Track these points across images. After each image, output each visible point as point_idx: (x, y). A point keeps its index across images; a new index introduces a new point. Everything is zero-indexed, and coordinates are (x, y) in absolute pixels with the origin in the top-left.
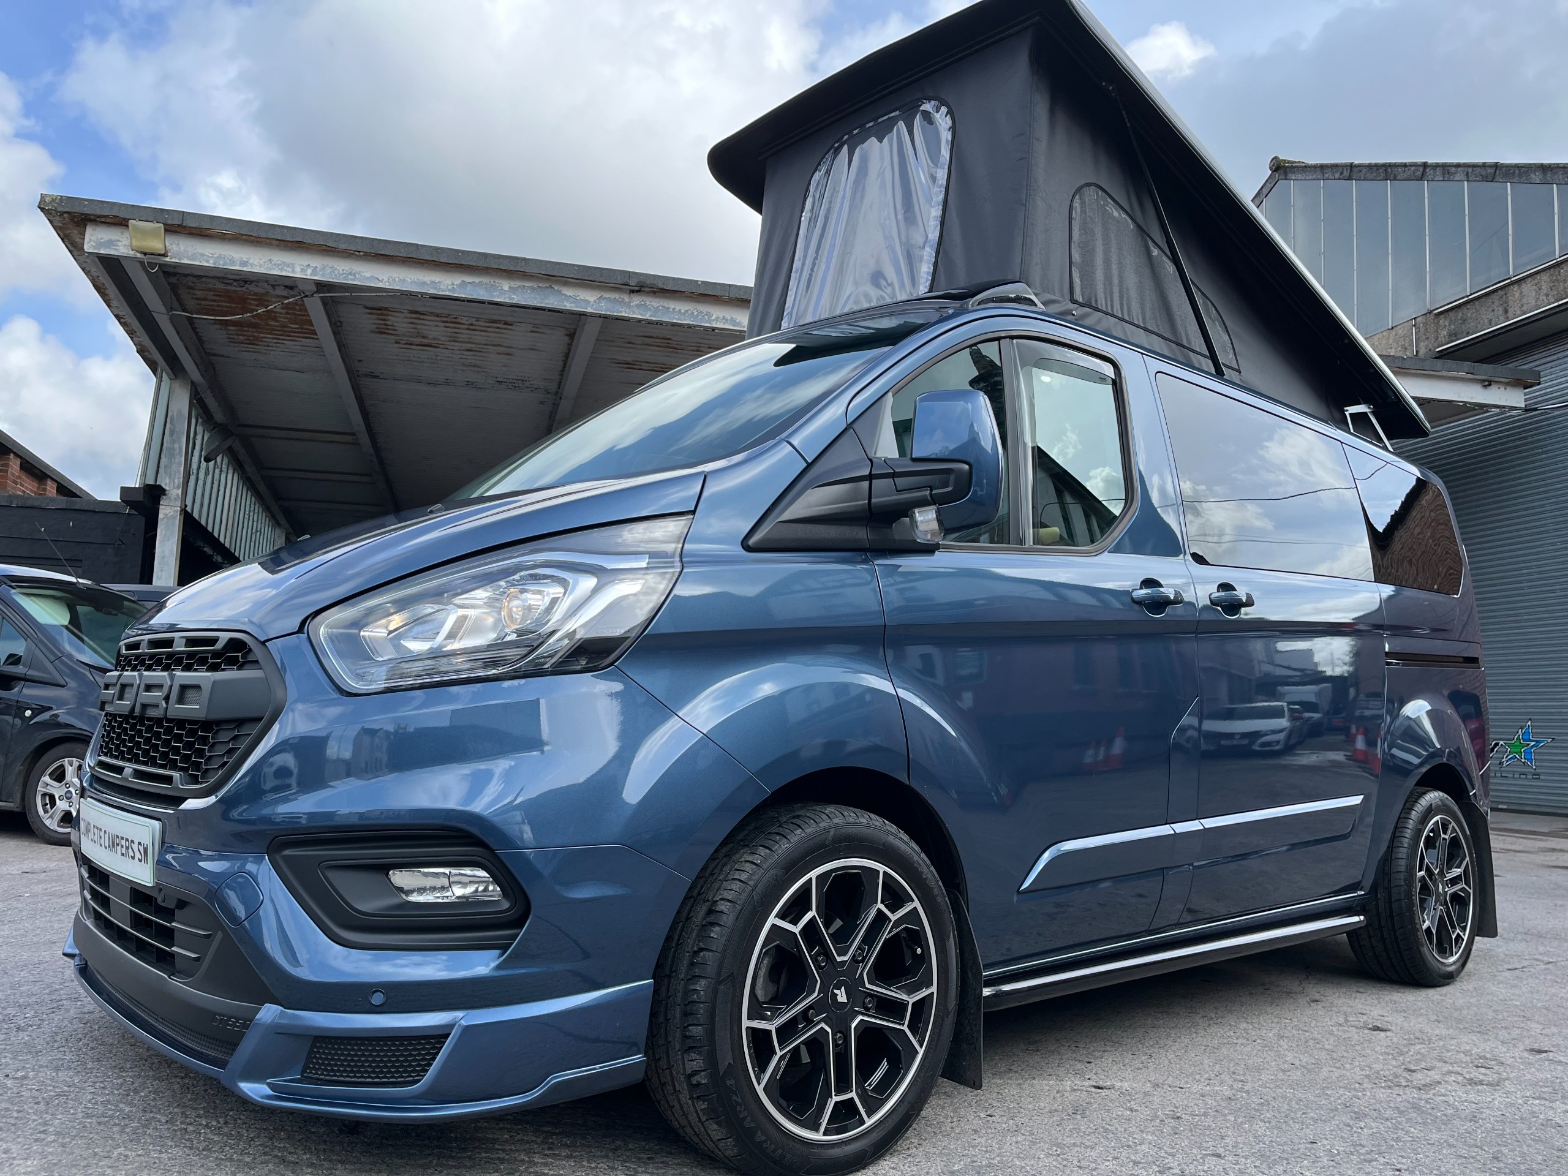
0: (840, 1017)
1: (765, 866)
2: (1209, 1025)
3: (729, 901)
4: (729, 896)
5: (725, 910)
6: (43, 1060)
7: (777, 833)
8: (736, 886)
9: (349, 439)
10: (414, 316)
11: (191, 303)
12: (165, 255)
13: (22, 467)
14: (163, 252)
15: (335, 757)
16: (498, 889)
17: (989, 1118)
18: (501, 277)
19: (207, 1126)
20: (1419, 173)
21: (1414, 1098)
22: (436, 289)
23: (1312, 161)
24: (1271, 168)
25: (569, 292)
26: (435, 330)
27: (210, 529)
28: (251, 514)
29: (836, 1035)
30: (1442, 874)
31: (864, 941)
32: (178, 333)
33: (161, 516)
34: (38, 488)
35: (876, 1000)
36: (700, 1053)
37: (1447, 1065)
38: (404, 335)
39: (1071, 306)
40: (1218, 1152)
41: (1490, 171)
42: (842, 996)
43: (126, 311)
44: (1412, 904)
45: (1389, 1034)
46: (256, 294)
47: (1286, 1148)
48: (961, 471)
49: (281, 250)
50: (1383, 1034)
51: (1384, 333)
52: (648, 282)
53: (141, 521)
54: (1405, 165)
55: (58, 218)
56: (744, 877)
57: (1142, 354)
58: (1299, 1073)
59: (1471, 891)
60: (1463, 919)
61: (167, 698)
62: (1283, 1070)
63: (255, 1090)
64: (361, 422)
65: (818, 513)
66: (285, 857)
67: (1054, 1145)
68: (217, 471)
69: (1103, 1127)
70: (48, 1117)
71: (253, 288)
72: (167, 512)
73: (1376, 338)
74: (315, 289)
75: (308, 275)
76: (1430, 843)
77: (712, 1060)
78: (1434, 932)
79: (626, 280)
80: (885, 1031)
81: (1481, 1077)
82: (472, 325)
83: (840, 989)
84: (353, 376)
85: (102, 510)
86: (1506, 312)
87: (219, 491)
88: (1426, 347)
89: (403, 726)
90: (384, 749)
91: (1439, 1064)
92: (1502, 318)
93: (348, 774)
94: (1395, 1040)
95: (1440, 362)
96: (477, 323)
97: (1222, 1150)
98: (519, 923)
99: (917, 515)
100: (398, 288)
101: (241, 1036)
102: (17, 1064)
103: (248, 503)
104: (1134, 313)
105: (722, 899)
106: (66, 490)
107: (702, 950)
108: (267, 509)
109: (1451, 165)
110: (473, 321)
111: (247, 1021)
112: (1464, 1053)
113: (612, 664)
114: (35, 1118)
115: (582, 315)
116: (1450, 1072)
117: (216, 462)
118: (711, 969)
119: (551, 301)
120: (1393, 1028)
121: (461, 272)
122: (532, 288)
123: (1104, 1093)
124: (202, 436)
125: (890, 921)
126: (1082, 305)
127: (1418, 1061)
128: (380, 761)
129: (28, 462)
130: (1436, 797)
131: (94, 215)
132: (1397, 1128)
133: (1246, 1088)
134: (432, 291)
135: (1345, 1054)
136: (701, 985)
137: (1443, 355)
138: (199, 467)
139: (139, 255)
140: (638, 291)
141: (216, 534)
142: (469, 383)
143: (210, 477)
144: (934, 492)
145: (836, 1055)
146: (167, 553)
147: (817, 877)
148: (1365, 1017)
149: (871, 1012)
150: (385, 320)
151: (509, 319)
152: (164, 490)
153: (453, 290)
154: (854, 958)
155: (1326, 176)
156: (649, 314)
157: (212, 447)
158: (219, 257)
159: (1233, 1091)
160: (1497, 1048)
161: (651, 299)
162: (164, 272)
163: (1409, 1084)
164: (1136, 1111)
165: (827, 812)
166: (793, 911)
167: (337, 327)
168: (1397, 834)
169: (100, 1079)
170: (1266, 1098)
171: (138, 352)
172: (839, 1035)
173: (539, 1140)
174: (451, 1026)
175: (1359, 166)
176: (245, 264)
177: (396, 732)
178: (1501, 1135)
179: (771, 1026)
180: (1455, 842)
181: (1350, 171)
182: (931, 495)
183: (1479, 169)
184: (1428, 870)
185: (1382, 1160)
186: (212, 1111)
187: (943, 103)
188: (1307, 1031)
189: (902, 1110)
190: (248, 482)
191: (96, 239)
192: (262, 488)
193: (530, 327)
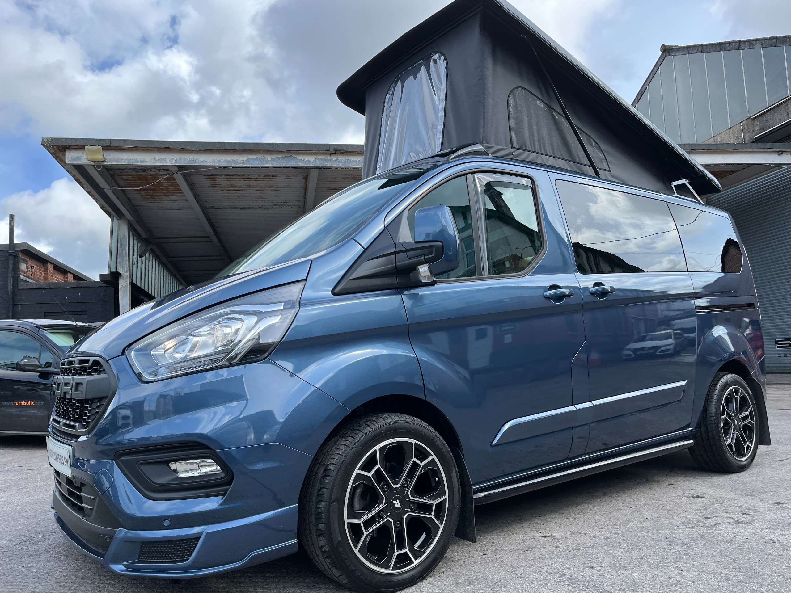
0: (397, 514)
1: (351, 446)
2: (611, 501)
3: (334, 464)
4: (334, 461)
5: (332, 469)
6: (42, 558)
7: (357, 430)
8: (337, 457)
9: (207, 239)
10: (228, 177)
11: (122, 183)
12: (104, 161)
13: (54, 268)
14: (103, 160)
15: (148, 410)
16: (219, 467)
17: (484, 556)
18: (266, 154)
19: (109, 584)
20: (737, 46)
21: (704, 532)
22: (235, 163)
23: (682, 45)
24: (661, 51)
25: (300, 157)
26: (239, 183)
27: (146, 290)
28: (167, 280)
29: (396, 522)
30: (736, 415)
31: (408, 476)
32: (117, 197)
33: (120, 286)
34: (64, 278)
35: (416, 504)
36: (324, 537)
37: (728, 514)
38: (225, 187)
39: (512, 150)
40: (592, 565)
41: (774, 41)
42: (397, 504)
43: (91, 190)
44: (719, 432)
45: (703, 499)
46: (151, 175)
47: (628, 562)
48: (438, 246)
49: (159, 152)
50: (700, 500)
51: (727, 131)
52: (339, 148)
53: (112, 289)
54: (729, 43)
55: (51, 149)
56: (341, 452)
57: (547, 171)
58: (648, 523)
59: (754, 423)
60: (750, 437)
61: (71, 389)
62: (641, 522)
63: (118, 568)
64: (211, 231)
65: (370, 273)
66: (123, 461)
67: (512, 567)
68: (147, 261)
69: (539, 556)
70: (37, 584)
71: (149, 172)
72: (123, 284)
73: (723, 134)
74: (178, 170)
75: (173, 163)
76: (728, 400)
77: (330, 539)
78: (733, 445)
79: (328, 148)
80: (423, 519)
81: (743, 519)
82: (257, 178)
83: (396, 501)
84: (204, 209)
85: (93, 286)
86: (788, 114)
87: (149, 271)
88: (749, 136)
89: (178, 393)
90: (171, 405)
91: (723, 514)
92: (786, 118)
93: (155, 418)
94: (705, 502)
95: (754, 144)
96: (259, 177)
97: (595, 564)
98: (229, 483)
99: (420, 269)
100: (217, 165)
101: (109, 543)
102: (30, 560)
103: (165, 275)
104: (547, 150)
105: (331, 464)
106: (78, 277)
107: (322, 488)
108: (175, 277)
109: (753, 40)
110: (257, 176)
111: (111, 537)
112: (739, 507)
113: (266, 357)
114: (32, 585)
115: (309, 168)
116: (728, 518)
117: (146, 257)
118: (326, 497)
119: (292, 163)
120: (706, 496)
121: (247, 154)
122: (283, 158)
123: (545, 539)
124: (136, 245)
125: (420, 466)
126: (517, 149)
127: (712, 513)
128: (169, 410)
129: (57, 266)
130: (730, 377)
131: (68, 145)
132: (689, 549)
133: (618, 532)
134: (233, 165)
135: (676, 511)
136: (322, 505)
137: (758, 140)
138: (138, 260)
139: (92, 163)
140: (334, 153)
141: (150, 292)
142: (260, 207)
143: (143, 265)
144: (426, 257)
145: (396, 533)
146: (125, 304)
147: (379, 449)
148: (693, 491)
149: (414, 510)
150: (214, 180)
151: (274, 174)
152: (120, 274)
153: (244, 163)
154: (403, 485)
155: (690, 52)
156: (341, 164)
157: (142, 250)
158: (130, 159)
159: (611, 534)
160: (757, 503)
161: (341, 157)
162: (106, 169)
163: (704, 525)
164: (559, 547)
165: (383, 417)
166: (367, 467)
167: (192, 186)
168: (709, 398)
169: (65, 565)
170: (626, 536)
171: (101, 208)
172: (398, 522)
173: (262, 581)
174: (201, 533)
175: (706, 45)
176: (143, 161)
177: (175, 396)
178: (742, 549)
179: (360, 521)
180: (743, 398)
181: (702, 49)
182: (424, 259)
183: (768, 41)
184: (728, 414)
185: (675, 565)
186: (113, 577)
187: (442, 54)
188: (660, 501)
189: (433, 555)
190: (163, 264)
191: (71, 157)
192: (170, 267)
193: (285, 177)
